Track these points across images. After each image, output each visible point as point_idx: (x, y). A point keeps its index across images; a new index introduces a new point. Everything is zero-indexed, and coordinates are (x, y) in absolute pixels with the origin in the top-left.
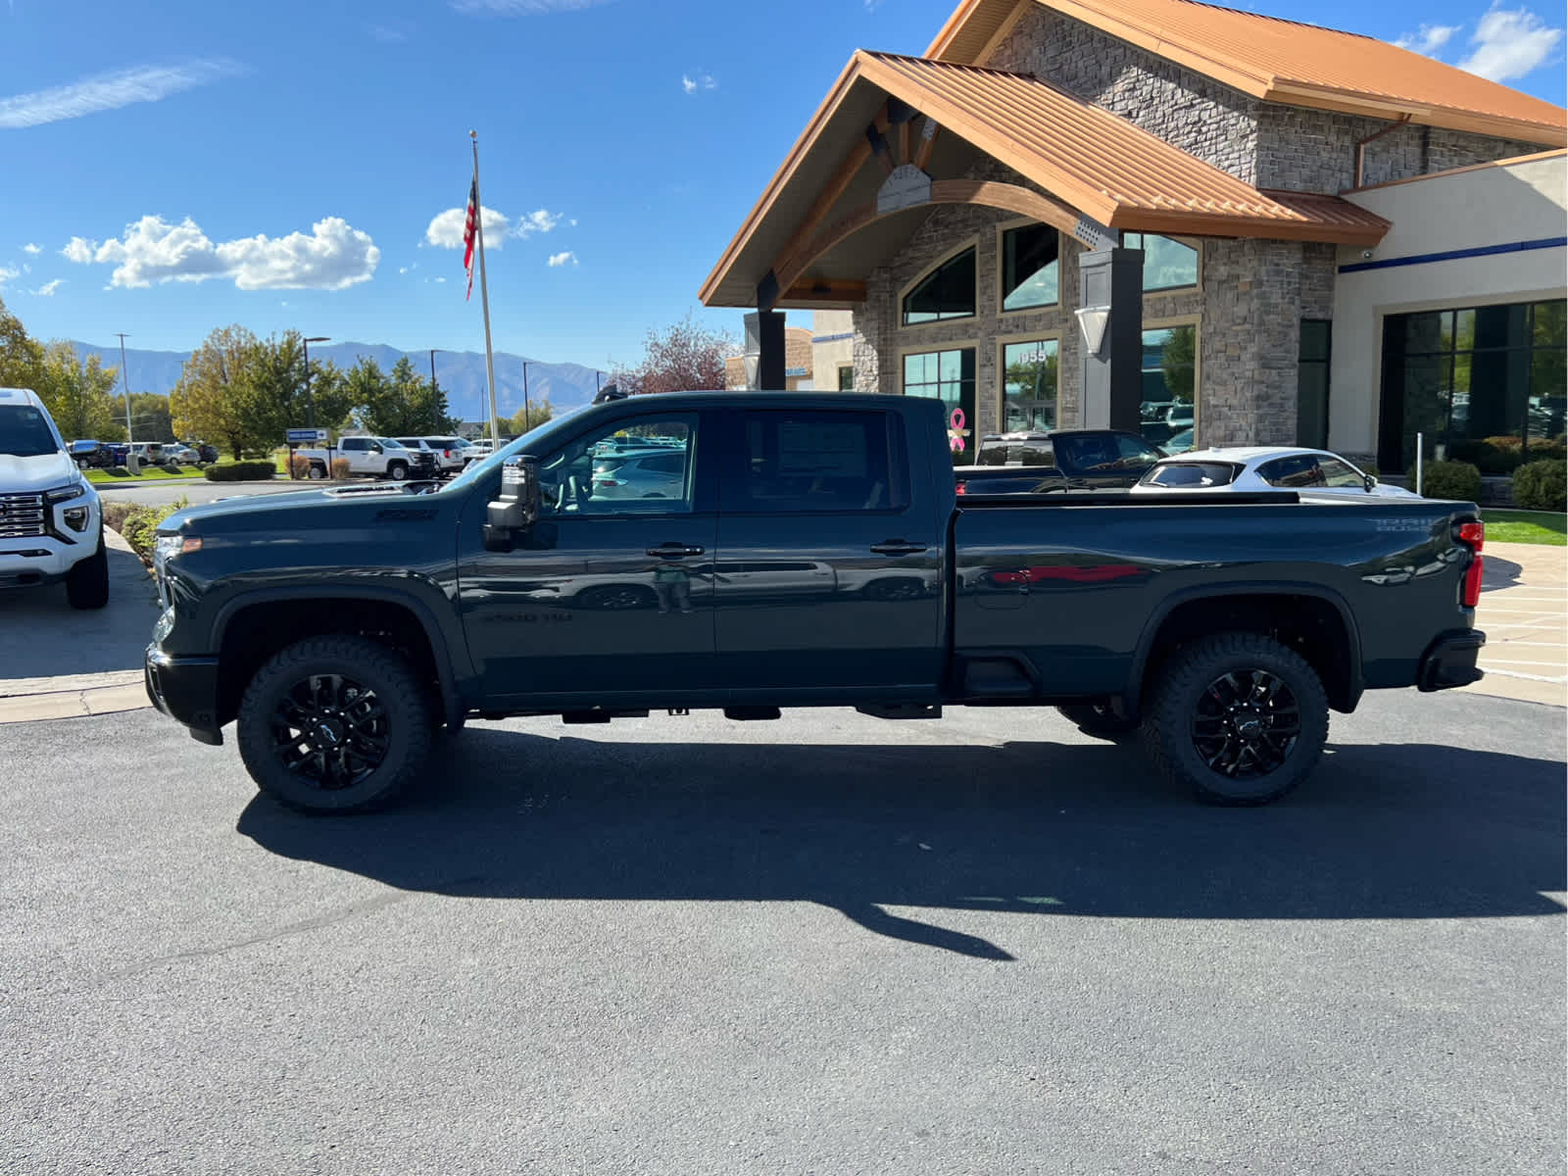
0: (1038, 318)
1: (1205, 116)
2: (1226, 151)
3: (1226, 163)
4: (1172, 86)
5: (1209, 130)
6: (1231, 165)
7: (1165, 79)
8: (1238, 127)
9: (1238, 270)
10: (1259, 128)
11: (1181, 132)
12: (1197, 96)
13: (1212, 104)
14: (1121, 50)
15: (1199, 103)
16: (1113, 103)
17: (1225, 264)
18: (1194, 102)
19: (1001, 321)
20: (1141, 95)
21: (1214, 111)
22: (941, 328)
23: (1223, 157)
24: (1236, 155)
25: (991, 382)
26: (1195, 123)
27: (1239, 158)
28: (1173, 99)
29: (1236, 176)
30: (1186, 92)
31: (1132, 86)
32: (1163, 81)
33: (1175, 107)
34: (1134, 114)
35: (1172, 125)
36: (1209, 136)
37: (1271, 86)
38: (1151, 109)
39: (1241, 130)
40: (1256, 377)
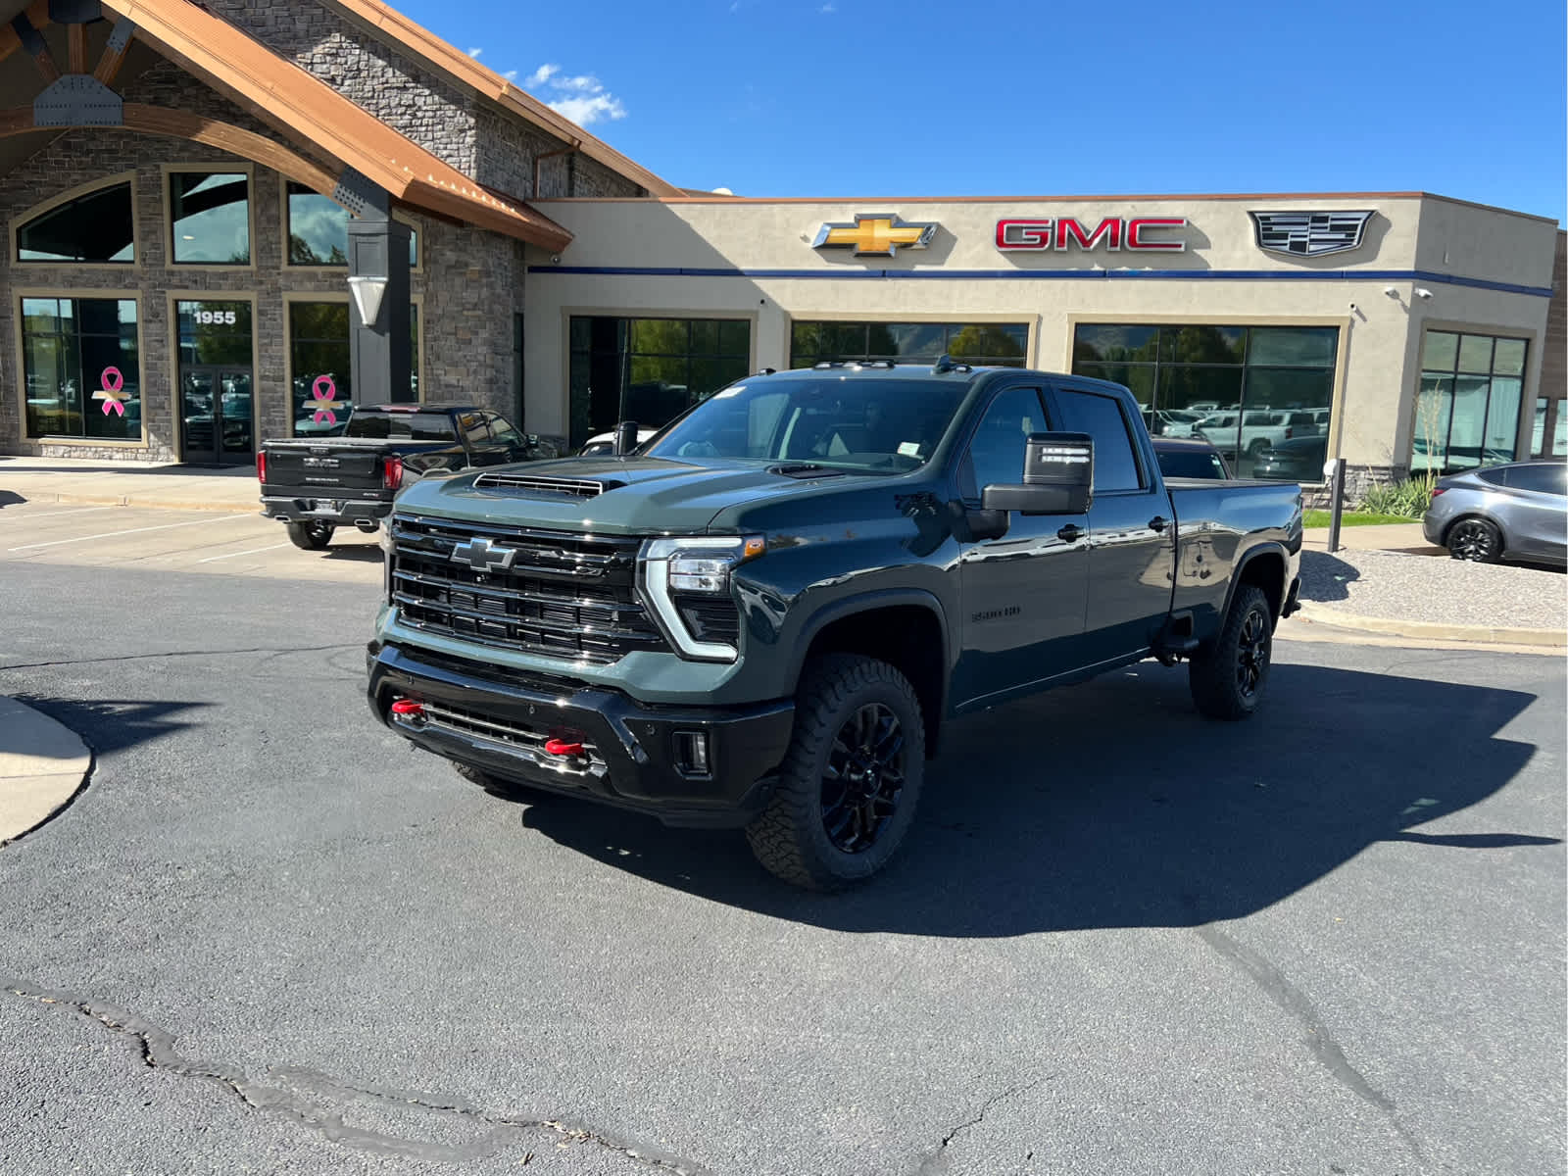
0: (225, 276)
1: (420, 101)
2: (444, 140)
3: (445, 153)
4: (381, 63)
5: (424, 117)
6: (450, 156)
7: (373, 54)
8: (456, 120)
9: (465, 258)
10: (476, 127)
11: (394, 111)
12: (410, 80)
13: (427, 92)
14: (320, 11)
15: (413, 88)
16: (312, 63)
17: (451, 250)
18: (407, 85)
19: (171, 273)
20: (346, 63)
21: (429, 100)
22: (81, 271)
23: (442, 146)
24: (455, 146)
25: (162, 341)
26: (409, 106)
27: (458, 149)
28: (383, 76)
29: (456, 166)
30: (398, 73)
31: (334, 51)
32: (371, 55)
33: (386, 85)
34: (339, 81)
35: (383, 103)
36: (425, 121)
37: (505, 90)
38: (357, 80)
39: (458, 123)
40: (488, 361)
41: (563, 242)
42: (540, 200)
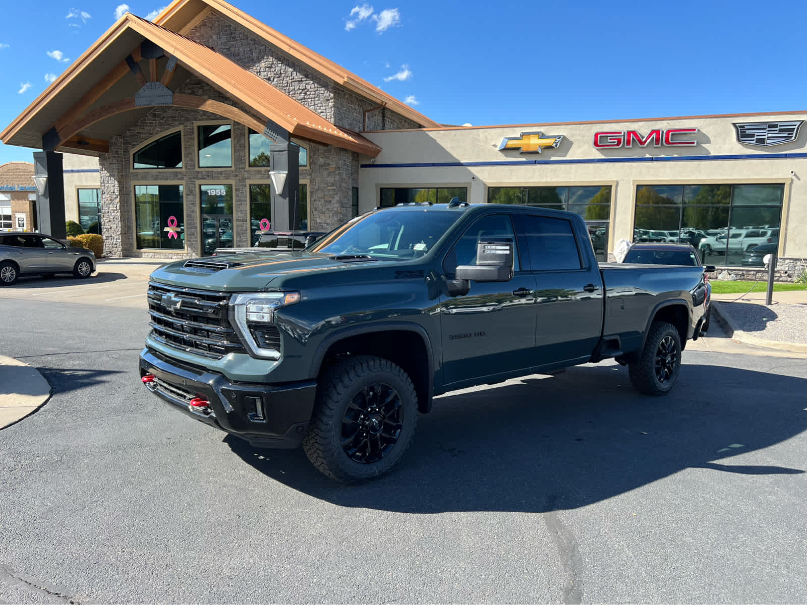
0: (221, 173)
1: (308, 87)
2: (319, 105)
3: (320, 111)
4: (291, 70)
5: (310, 94)
6: (322, 112)
7: (288, 66)
8: (325, 95)
9: (328, 161)
10: (334, 98)
11: (296, 92)
12: (304, 77)
13: (312, 82)
14: (263, 47)
15: (305, 81)
16: (260, 72)
17: (322, 158)
18: (303, 79)
19: (198, 172)
20: (275, 71)
21: (313, 86)
22: (160, 173)
23: (318, 108)
24: (324, 108)
25: (193, 204)
26: (303, 90)
27: (326, 109)
28: (291, 76)
29: (324, 117)
30: (298, 74)
31: (270, 65)
32: (286, 66)
33: (293, 80)
34: (272, 79)
35: (292, 88)
36: (311, 96)
37: (346, 79)
38: (280, 78)
39: (326, 96)
40: (339, 211)
41: (377, 152)
42: (367, 132)
